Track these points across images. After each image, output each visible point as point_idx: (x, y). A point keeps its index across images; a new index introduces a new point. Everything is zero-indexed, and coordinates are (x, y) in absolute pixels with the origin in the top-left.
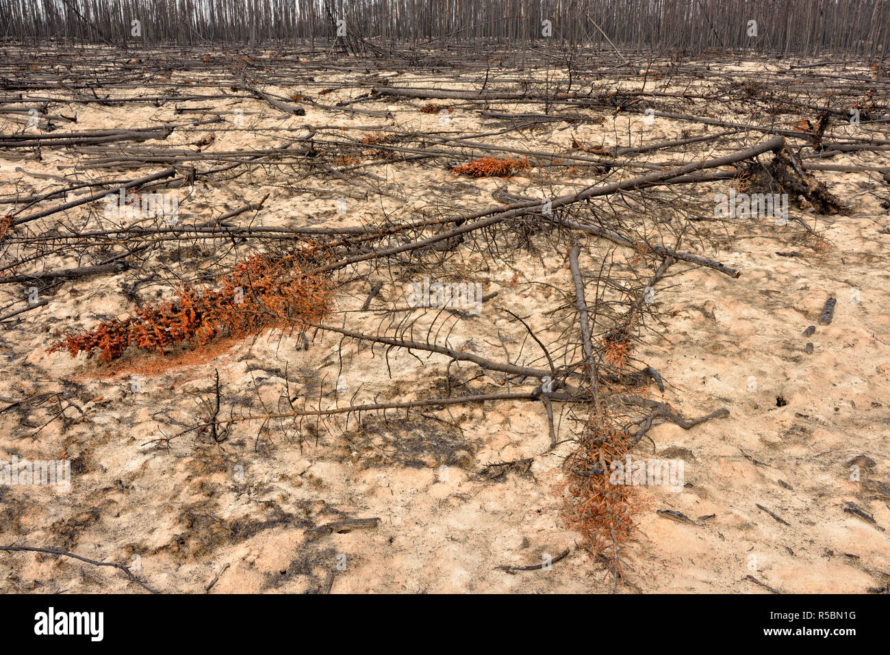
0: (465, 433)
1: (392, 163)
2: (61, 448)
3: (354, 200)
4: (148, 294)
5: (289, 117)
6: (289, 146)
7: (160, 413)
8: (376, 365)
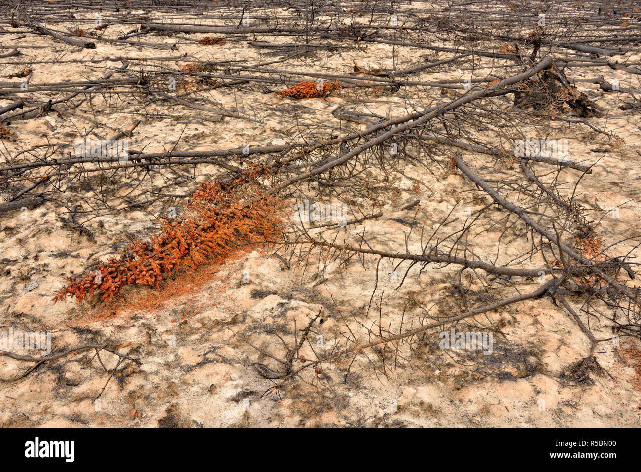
0: (508, 337)
1: (215, 89)
2: (126, 406)
3: (212, 124)
4: (90, 226)
5: (81, 50)
6: (111, 76)
7: (209, 352)
8: (369, 278)
